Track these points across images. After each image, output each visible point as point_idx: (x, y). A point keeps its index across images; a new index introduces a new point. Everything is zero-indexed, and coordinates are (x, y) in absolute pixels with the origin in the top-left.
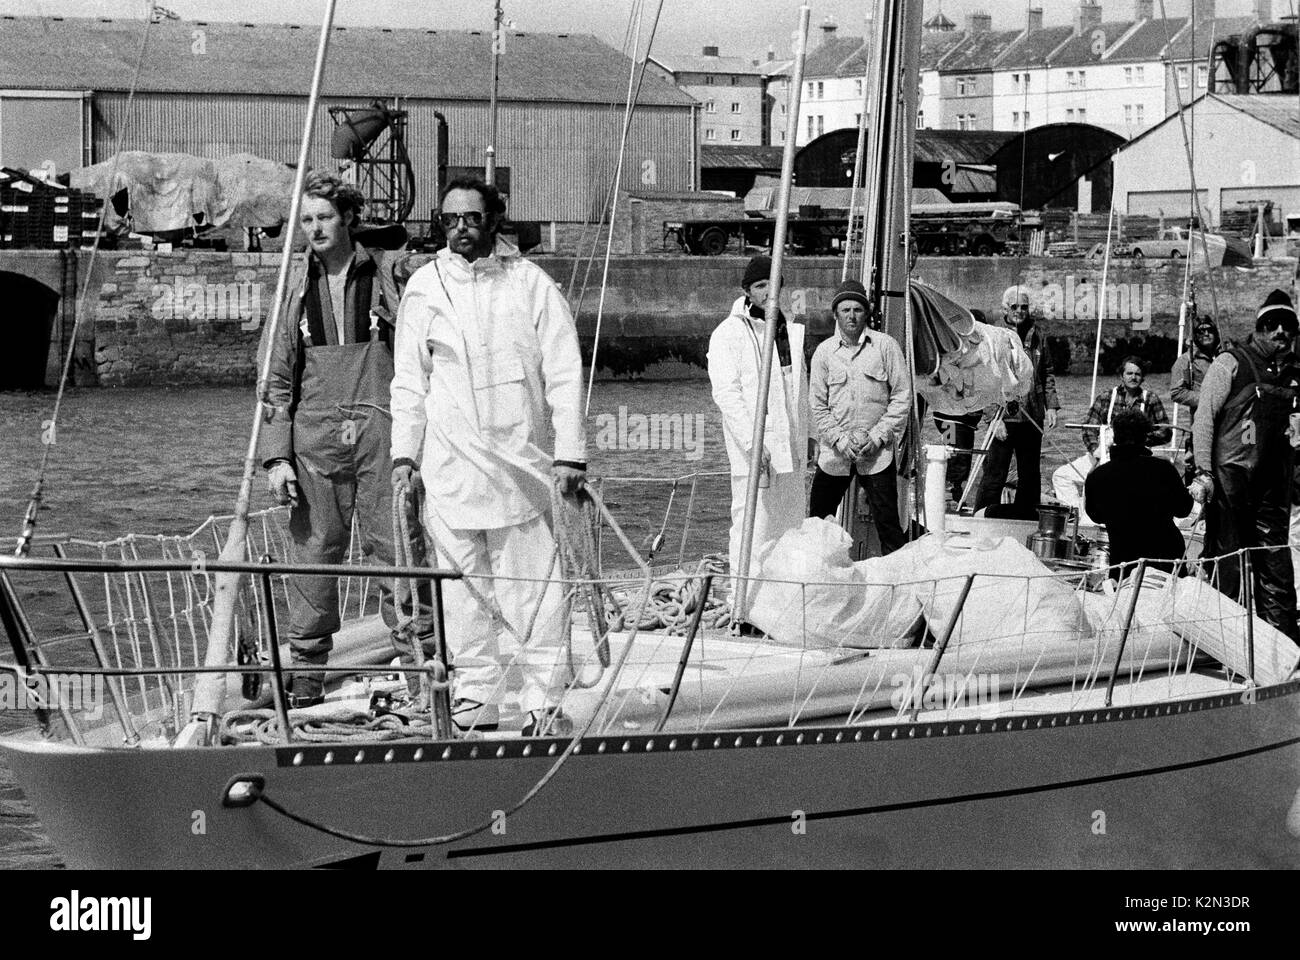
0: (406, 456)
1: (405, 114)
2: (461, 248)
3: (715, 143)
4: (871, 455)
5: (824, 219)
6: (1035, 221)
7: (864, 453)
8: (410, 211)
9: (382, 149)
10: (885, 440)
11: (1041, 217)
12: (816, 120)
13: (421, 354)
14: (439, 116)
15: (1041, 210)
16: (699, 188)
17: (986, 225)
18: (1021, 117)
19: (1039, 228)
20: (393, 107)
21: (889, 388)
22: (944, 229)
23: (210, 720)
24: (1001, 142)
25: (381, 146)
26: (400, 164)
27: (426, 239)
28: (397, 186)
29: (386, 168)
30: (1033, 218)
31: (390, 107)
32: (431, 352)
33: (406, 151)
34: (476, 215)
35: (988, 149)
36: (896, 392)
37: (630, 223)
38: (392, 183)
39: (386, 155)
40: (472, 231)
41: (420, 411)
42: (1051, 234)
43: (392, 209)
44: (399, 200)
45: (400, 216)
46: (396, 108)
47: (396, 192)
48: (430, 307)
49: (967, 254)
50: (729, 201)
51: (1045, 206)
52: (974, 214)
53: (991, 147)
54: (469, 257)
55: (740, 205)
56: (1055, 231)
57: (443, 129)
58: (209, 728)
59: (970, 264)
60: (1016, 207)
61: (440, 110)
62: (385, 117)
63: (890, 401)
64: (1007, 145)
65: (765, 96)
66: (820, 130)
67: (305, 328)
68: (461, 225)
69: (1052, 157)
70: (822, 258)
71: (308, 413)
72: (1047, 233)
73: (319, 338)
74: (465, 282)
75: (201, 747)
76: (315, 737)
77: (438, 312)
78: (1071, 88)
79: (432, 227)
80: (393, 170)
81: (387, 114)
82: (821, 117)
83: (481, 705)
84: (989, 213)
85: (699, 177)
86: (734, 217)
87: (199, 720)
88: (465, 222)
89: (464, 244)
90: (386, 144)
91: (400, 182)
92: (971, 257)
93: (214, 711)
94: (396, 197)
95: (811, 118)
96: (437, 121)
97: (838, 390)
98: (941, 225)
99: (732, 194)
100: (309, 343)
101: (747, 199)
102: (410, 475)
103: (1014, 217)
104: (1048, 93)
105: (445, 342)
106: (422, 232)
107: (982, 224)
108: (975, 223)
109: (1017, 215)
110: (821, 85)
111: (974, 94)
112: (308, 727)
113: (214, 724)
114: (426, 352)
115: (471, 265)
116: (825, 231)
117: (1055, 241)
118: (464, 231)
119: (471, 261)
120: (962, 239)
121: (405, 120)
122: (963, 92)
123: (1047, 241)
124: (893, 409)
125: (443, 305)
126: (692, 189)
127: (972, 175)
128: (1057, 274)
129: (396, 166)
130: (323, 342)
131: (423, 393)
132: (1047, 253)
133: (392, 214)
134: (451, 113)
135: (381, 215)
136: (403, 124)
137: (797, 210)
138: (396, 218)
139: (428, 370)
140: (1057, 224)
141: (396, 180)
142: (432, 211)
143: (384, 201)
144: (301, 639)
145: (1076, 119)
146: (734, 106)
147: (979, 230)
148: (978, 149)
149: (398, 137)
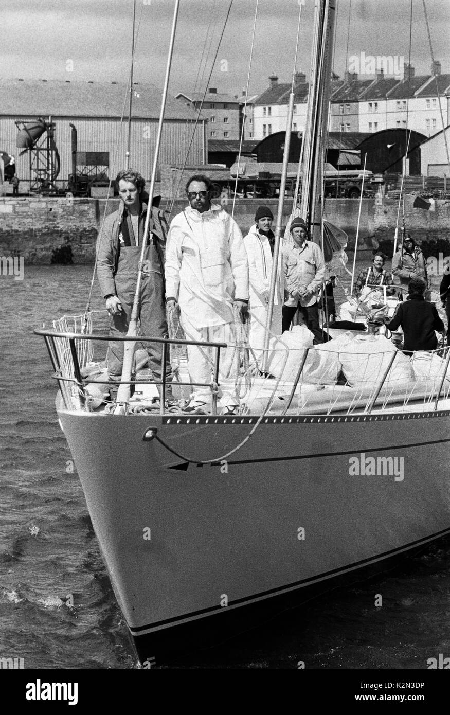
0: (172, 296)
1: (53, 125)
2: (198, 207)
3: (215, 139)
4: (308, 298)
5: (272, 179)
6: (380, 180)
7: (305, 297)
8: (57, 175)
9: (42, 143)
10: (314, 291)
11: (383, 177)
12: (267, 127)
13: (178, 252)
14: (71, 125)
15: (384, 174)
16: (207, 163)
17: (354, 182)
18: (373, 125)
19: (382, 183)
20: (48, 121)
21: (316, 268)
22: (334, 184)
23: (125, 405)
24: (363, 139)
25: (42, 142)
26: (52, 150)
27: (66, 190)
28: (50, 161)
29: (45, 153)
30: (379, 178)
31: (47, 121)
32: (182, 252)
33: (55, 144)
34: (204, 193)
35: (356, 142)
36: (319, 269)
37: (172, 181)
38: (48, 160)
39: (45, 146)
40: (202, 200)
41: (177, 276)
42: (389, 186)
43: (48, 175)
44: (52, 170)
45: (52, 178)
46: (50, 121)
47: (50, 166)
48: (183, 232)
49: (346, 197)
50: (223, 170)
51: (386, 172)
52: (348, 176)
53: (358, 141)
54: (201, 211)
55: (228, 172)
56: (390, 184)
57: (74, 131)
58: (124, 408)
59: (347, 202)
60: (370, 172)
61: (73, 122)
62: (45, 126)
63: (315, 273)
64: (366, 140)
65: (241, 114)
66: (270, 132)
67: (121, 238)
68: (198, 197)
69: (389, 146)
70: (271, 199)
71: (121, 276)
72: (386, 186)
73: (128, 243)
74: (198, 222)
75: (122, 414)
76: (149, 415)
77: (186, 235)
78: (399, 110)
79: (69, 183)
80: (48, 154)
81: (45, 124)
82: (270, 126)
83: (205, 403)
84: (357, 176)
85: (207, 158)
86: (225, 178)
87: (120, 405)
88: (199, 196)
89: (199, 206)
90: (44, 140)
91: (52, 160)
92: (347, 199)
93: (126, 402)
94: (50, 168)
95: (265, 126)
96: (71, 128)
97: (292, 268)
98: (332, 182)
99: (224, 166)
100: (123, 245)
101: (232, 168)
102: (174, 304)
103: (369, 177)
104: (387, 113)
105: (189, 247)
106: (64, 186)
107: (353, 181)
108: (350, 180)
109: (371, 177)
110: (270, 109)
111: (349, 113)
112: (146, 411)
113: (126, 408)
114: (180, 252)
115: (201, 214)
116: (272, 185)
117: (391, 190)
118: (200, 199)
119: (201, 213)
120: (342, 189)
121: (55, 128)
122: (343, 112)
123: (387, 190)
124: (318, 277)
125: (189, 232)
126: (204, 164)
127: (348, 155)
128: (392, 208)
129: (50, 152)
130: (129, 245)
131: (178, 269)
132: (386, 196)
133: (49, 177)
134: (78, 124)
135: (42, 177)
136: (54, 130)
137: (258, 174)
138: (51, 179)
139: (181, 260)
140: (392, 181)
141: (50, 159)
142: (69, 175)
143: (44, 170)
144: (115, 376)
145: (402, 126)
146: (225, 119)
147: (351, 184)
148: (351, 142)
149: (51, 136)
